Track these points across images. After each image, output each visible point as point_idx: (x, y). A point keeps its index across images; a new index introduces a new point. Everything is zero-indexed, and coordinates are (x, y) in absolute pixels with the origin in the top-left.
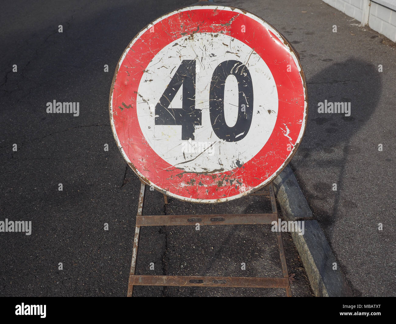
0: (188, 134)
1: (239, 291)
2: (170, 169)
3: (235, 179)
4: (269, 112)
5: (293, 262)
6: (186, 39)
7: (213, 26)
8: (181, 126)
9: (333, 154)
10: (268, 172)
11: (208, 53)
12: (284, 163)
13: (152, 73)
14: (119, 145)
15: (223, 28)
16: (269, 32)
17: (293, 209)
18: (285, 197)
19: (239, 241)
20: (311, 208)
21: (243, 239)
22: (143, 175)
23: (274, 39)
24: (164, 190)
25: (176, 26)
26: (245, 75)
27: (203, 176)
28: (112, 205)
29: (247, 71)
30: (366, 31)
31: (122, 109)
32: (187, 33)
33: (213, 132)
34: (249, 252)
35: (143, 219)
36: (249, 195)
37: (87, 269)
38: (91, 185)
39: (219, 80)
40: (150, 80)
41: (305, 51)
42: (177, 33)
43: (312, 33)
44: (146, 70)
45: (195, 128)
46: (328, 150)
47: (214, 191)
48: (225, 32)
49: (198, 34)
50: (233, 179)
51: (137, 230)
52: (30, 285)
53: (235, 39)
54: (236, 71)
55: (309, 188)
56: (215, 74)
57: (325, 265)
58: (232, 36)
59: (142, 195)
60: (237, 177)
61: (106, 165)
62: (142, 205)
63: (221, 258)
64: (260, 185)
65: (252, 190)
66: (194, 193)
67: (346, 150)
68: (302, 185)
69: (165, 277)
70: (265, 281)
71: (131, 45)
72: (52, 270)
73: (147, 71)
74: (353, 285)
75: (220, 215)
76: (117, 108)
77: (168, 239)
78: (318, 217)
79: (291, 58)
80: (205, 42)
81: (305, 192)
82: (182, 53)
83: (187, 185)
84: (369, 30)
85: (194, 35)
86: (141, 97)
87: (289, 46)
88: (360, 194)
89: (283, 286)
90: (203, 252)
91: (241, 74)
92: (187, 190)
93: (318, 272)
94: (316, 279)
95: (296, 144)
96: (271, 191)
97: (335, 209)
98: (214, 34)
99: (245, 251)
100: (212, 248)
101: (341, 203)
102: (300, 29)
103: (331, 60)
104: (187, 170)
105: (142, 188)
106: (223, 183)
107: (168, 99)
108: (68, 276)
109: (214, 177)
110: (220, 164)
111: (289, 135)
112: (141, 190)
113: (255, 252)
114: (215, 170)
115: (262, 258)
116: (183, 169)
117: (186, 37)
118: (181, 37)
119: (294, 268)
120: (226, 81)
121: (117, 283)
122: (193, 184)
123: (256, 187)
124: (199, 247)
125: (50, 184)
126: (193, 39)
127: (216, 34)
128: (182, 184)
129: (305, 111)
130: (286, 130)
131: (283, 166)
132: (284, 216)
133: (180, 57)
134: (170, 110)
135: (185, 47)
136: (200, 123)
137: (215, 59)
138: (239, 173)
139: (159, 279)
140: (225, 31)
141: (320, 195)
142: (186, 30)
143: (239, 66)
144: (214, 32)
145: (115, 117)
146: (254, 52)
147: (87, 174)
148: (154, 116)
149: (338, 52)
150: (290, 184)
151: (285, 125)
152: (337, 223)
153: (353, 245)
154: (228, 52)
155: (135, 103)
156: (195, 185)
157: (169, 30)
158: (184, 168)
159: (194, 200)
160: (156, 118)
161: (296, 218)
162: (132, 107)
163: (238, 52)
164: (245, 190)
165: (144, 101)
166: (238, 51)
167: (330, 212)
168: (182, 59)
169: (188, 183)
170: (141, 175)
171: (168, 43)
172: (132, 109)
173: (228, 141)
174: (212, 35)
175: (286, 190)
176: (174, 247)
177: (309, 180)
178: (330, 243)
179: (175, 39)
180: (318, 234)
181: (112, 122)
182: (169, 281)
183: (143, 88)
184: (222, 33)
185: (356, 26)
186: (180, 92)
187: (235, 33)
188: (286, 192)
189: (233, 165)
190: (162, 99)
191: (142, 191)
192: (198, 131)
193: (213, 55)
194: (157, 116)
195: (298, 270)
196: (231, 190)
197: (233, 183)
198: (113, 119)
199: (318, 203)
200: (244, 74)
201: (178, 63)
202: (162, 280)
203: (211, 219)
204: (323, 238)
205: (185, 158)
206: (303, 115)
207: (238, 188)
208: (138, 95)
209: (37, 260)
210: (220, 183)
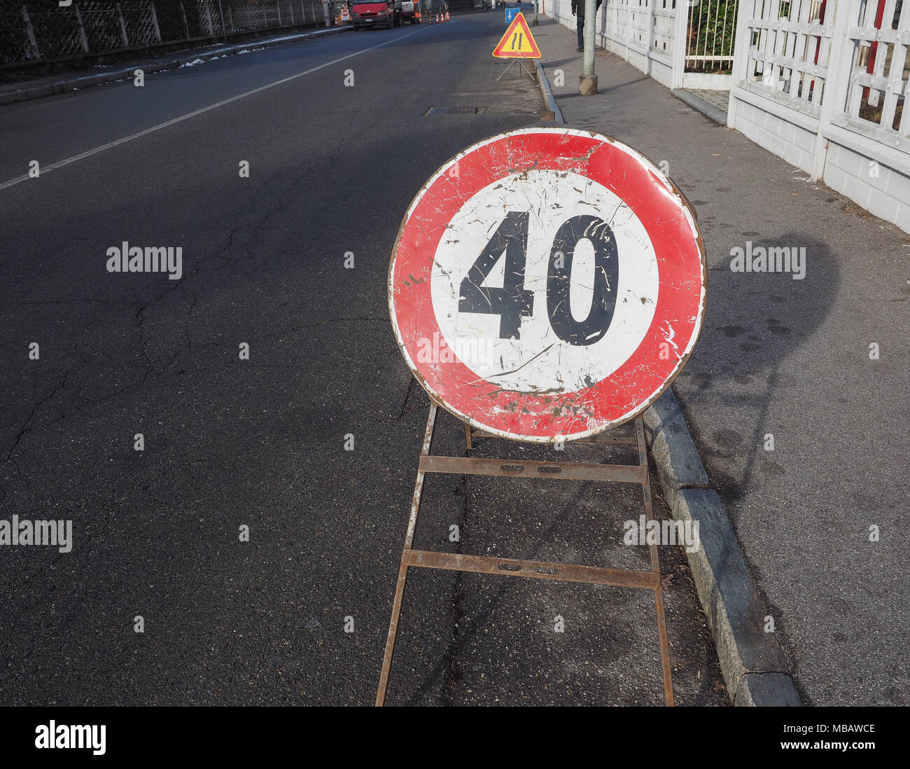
0: (510, 329)
1: (579, 596)
2: (478, 383)
3: (581, 406)
4: (643, 300)
5: (670, 556)
6: (516, 179)
7: (559, 160)
8: (500, 316)
9: (750, 385)
10: (636, 398)
11: (551, 202)
12: (663, 385)
13: (459, 230)
14: (400, 341)
15: (575, 164)
16: (649, 173)
17: (676, 469)
18: (665, 450)
19: (584, 516)
20: (707, 470)
21: (591, 513)
22: (435, 390)
23: (656, 184)
24: (466, 417)
25: (502, 159)
26: (608, 239)
27: (529, 398)
28: (383, 445)
29: (610, 233)
30: (818, 190)
31: (409, 284)
32: (518, 169)
33: (551, 327)
34: (600, 535)
35: (431, 461)
36: (602, 433)
37: (337, 542)
38: (351, 412)
39: (565, 245)
40: (455, 242)
41: (714, 218)
42: (502, 169)
43: (727, 190)
44: (449, 225)
45: (522, 320)
46: (741, 379)
47: (546, 424)
48: (578, 170)
49: (535, 172)
50: (579, 406)
51: (420, 479)
52: (247, 559)
53: (594, 183)
54: (593, 233)
55: (707, 438)
56: (558, 236)
57: (724, 562)
58: (588, 177)
59: (431, 423)
60: (585, 403)
61: (377, 382)
62: (429, 439)
63: (553, 541)
64: (622, 418)
65: (608, 425)
66: (513, 424)
67: (772, 380)
68: (694, 433)
69: (459, 557)
70: (621, 576)
71: (429, 185)
72: (282, 539)
73: (451, 227)
74: (768, 598)
75: (554, 464)
76: (400, 282)
77: (468, 504)
78: (717, 485)
79: (682, 215)
80: (546, 185)
81: (699, 444)
82: (508, 200)
83: (503, 411)
84: (824, 188)
85: (529, 173)
86: (439, 266)
87: (680, 197)
88: (791, 453)
89: (650, 585)
90: (524, 530)
91: (601, 239)
92: (503, 419)
93: (712, 573)
94: (707, 584)
95: (683, 355)
96: (639, 429)
97: (747, 474)
98: (560, 173)
99: (593, 532)
100: (540, 524)
101: (758, 464)
102: (708, 182)
103: (757, 234)
104: (505, 387)
105: (431, 412)
106: (561, 412)
107: (481, 273)
108: (307, 550)
109: (547, 400)
110: (558, 380)
111: (674, 340)
112: (430, 415)
113: (609, 536)
114: (551, 390)
115: (620, 546)
116: (499, 385)
117: (517, 175)
118: (508, 175)
119: (673, 566)
120: (575, 248)
121: (382, 567)
122: (513, 410)
123: (615, 421)
124: (518, 520)
125: (287, 406)
126: (526, 179)
127: (563, 172)
128: (495, 408)
129: (702, 302)
130: (669, 331)
131: (661, 390)
132: (661, 481)
133: (504, 206)
134: (484, 289)
135: (514, 191)
136: (529, 312)
137: (559, 213)
138: (588, 396)
139: (449, 559)
140: (578, 168)
141: (723, 450)
142: (516, 165)
143: (598, 226)
144: (561, 169)
145: (396, 296)
146: (624, 204)
147: (347, 394)
148: (458, 298)
149: (769, 221)
150: (675, 429)
151: (668, 323)
152: (750, 497)
153: (773, 533)
154: (581, 202)
155: (429, 277)
156: (516, 411)
157: (490, 164)
158: (501, 383)
159: (513, 436)
160: (460, 301)
161: (681, 484)
162: (424, 282)
163: (597, 203)
164: (596, 426)
165: (444, 273)
166: (598, 201)
167: (738, 479)
168: (508, 210)
169: (505, 408)
170: (432, 391)
171: (487, 184)
172: (423, 287)
173: (573, 343)
174: (557, 175)
175: (668, 438)
176: (477, 517)
177: (707, 425)
178: (735, 529)
179: (499, 178)
180: (716, 513)
181: (392, 303)
182: (465, 562)
183: (443, 253)
184: (573, 171)
185: (802, 181)
186: (501, 262)
187: (594, 172)
188: (667, 442)
189: (580, 384)
190: (473, 272)
191: (432, 417)
192: (526, 324)
193: (558, 206)
194: (463, 298)
195: (679, 568)
196: (575, 424)
197: (578, 412)
198: (392, 299)
199: (719, 463)
200: (606, 238)
201: (501, 216)
202: (455, 560)
203: (539, 469)
204: (725, 520)
205: (503, 367)
206: (697, 309)
207: (585, 420)
208: (434, 263)
209: (260, 522)
210: (557, 412)
